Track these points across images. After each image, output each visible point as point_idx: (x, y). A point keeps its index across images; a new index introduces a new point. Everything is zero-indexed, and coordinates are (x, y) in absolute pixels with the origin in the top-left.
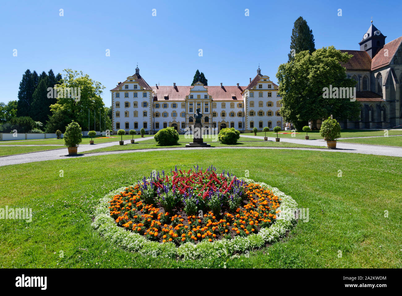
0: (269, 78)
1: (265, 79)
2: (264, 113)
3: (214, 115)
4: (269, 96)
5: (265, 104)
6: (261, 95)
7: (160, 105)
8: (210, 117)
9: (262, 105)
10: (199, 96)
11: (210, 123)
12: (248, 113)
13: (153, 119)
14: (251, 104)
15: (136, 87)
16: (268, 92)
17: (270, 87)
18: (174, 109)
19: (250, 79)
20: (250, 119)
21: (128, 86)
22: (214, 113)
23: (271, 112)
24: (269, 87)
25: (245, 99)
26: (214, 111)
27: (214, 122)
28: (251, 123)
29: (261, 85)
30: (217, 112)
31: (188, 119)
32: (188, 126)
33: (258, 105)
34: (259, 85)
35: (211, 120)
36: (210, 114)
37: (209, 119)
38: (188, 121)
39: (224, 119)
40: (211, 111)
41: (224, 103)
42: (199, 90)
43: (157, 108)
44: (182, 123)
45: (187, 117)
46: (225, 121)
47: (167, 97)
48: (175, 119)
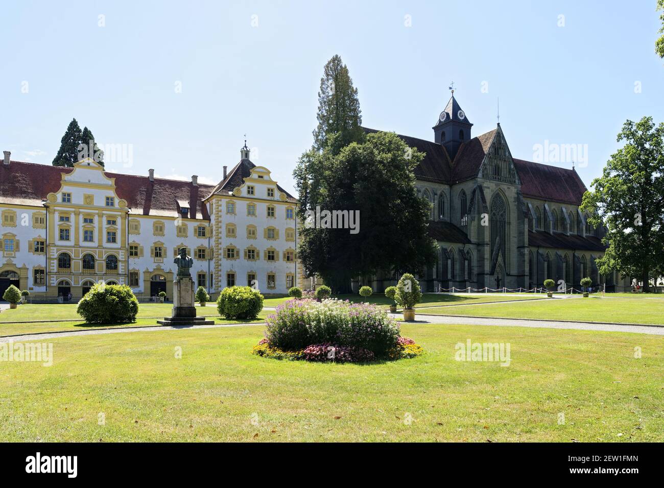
0: (269, 172)
1: (261, 175)
2: (258, 254)
3: (133, 251)
4: (269, 214)
5: (260, 233)
6: (251, 212)
8: (121, 256)
9: (254, 234)
10: (89, 198)
11: (120, 273)
12: (221, 252)
14: (229, 231)
16: (268, 204)
17: (272, 195)
18: (10, 229)
19: (225, 168)
20: (227, 265)
22: (131, 248)
23: (273, 253)
24: (269, 194)
25: (213, 217)
26: (134, 241)
27: (133, 271)
28: (229, 276)
29: (252, 188)
30: (141, 245)
31: (53, 259)
32: (55, 279)
33: (245, 235)
34: (249, 188)
35: (123, 264)
36: (123, 250)
37: (120, 261)
38: (54, 266)
39: (161, 264)
40: (126, 240)
41: (161, 222)
42: (89, 181)
44: (36, 270)
45: (53, 255)
46: (162, 268)
48: (12, 259)
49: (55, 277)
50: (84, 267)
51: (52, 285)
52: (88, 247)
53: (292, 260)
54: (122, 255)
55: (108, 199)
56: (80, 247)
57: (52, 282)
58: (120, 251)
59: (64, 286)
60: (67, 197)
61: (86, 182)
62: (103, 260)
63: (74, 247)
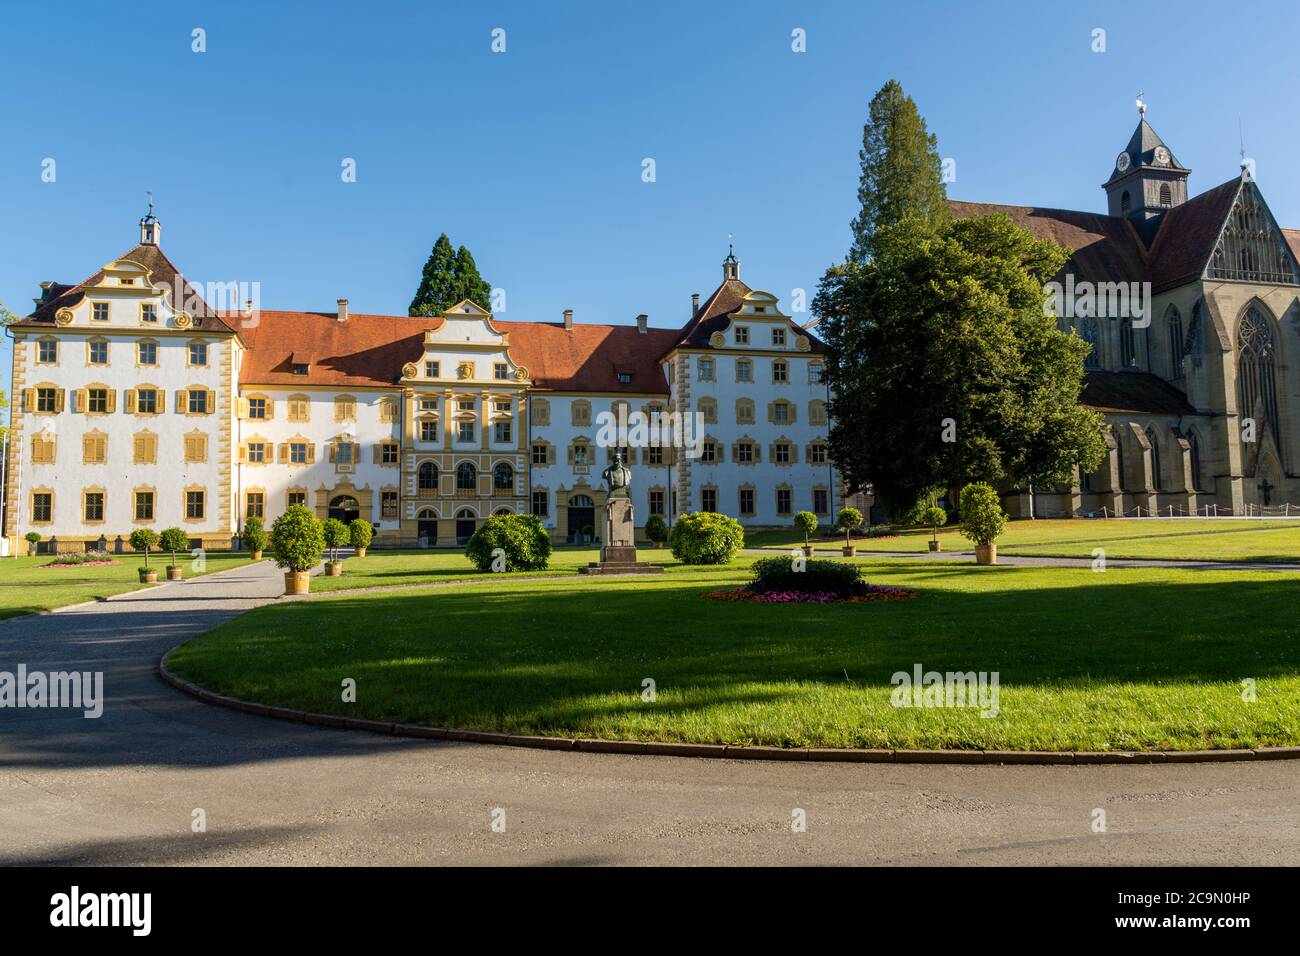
0: (776, 300)
1: (759, 306)
2: (758, 451)
3: (540, 454)
4: (776, 377)
5: (761, 412)
6: (744, 373)
7: (271, 406)
8: (519, 464)
9: (749, 414)
10: (466, 369)
11: (518, 494)
15: (150, 313)
16: (774, 359)
17: (782, 341)
18: (345, 427)
19: (695, 296)
20: (701, 474)
21: (106, 306)
22: (536, 449)
23: (786, 448)
24: (775, 341)
25: (675, 388)
26: (540, 438)
27: (538, 491)
28: (705, 493)
29: (745, 331)
30: (552, 444)
31: (411, 473)
32: (413, 507)
33: (734, 416)
34: (738, 330)
35: (523, 479)
36: (521, 453)
37: (516, 473)
38: (412, 486)
39: (585, 477)
40: (526, 436)
41: (585, 401)
42: (468, 339)
43: (254, 419)
44: (384, 494)
45: (411, 467)
46: (588, 483)
47: (307, 365)
48: (349, 476)
49: (414, 504)
50: (460, 485)
51: (409, 518)
52: (466, 452)
53: (822, 460)
54: (520, 463)
55: (497, 366)
56: (453, 452)
57: (408, 512)
58: (518, 456)
59: (428, 518)
60: (433, 369)
61: (463, 341)
62: (490, 473)
63: (443, 452)
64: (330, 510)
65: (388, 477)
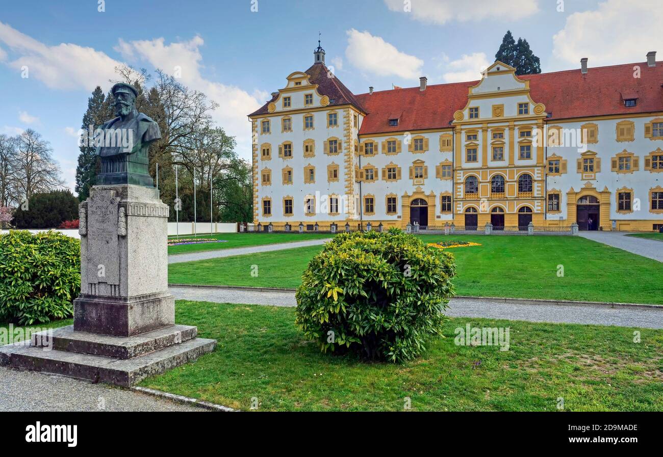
3: (554, 166)
7: (376, 147)
8: (536, 175)
10: (498, 110)
11: (536, 195)
13: (356, 187)
15: (309, 99)
18: (419, 156)
21: (289, 98)
22: (551, 163)
26: (554, 154)
27: (552, 193)
30: (564, 158)
31: (460, 184)
32: (461, 205)
35: (540, 185)
36: (539, 166)
37: (535, 181)
38: (460, 192)
39: (592, 182)
40: (543, 154)
41: (593, 124)
42: (499, 88)
43: (367, 155)
44: (443, 197)
45: (460, 179)
46: (593, 186)
47: (397, 120)
48: (421, 186)
49: (462, 204)
50: (493, 191)
51: (459, 212)
52: (497, 168)
54: (538, 173)
55: (520, 105)
56: (488, 168)
57: (458, 209)
58: (536, 169)
59: (471, 213)
60: (475, 112)
61: (495, 90)
62: (515, 181)
63: (481, 169)
64: (411, 207)
65: (445, 187)
